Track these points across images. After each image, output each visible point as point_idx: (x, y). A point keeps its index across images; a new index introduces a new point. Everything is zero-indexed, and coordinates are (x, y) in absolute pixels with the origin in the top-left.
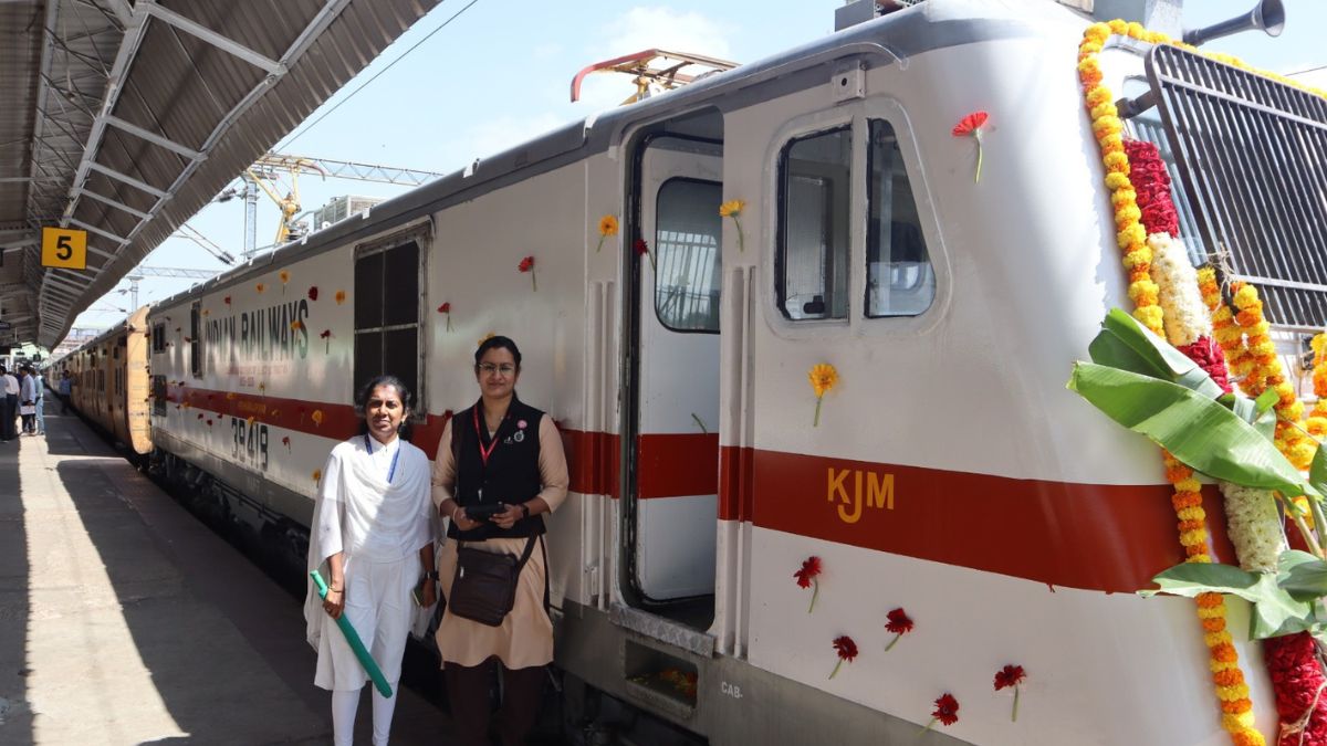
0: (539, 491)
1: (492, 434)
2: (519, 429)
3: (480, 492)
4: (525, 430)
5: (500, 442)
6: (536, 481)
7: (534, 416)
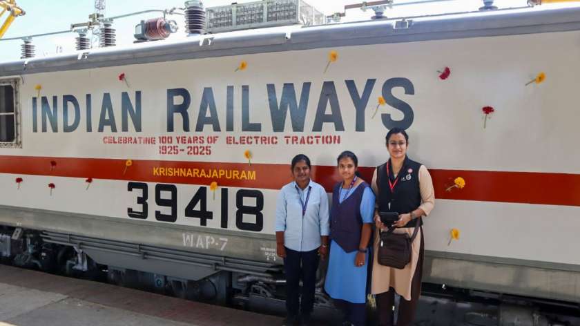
0: (419, 205)
1: (395, 176)
2: (408, 173)
3: (389, 204)
4: (411, 174)
5: (399, 179)
6: (418, 200)
7: (416, 166)
